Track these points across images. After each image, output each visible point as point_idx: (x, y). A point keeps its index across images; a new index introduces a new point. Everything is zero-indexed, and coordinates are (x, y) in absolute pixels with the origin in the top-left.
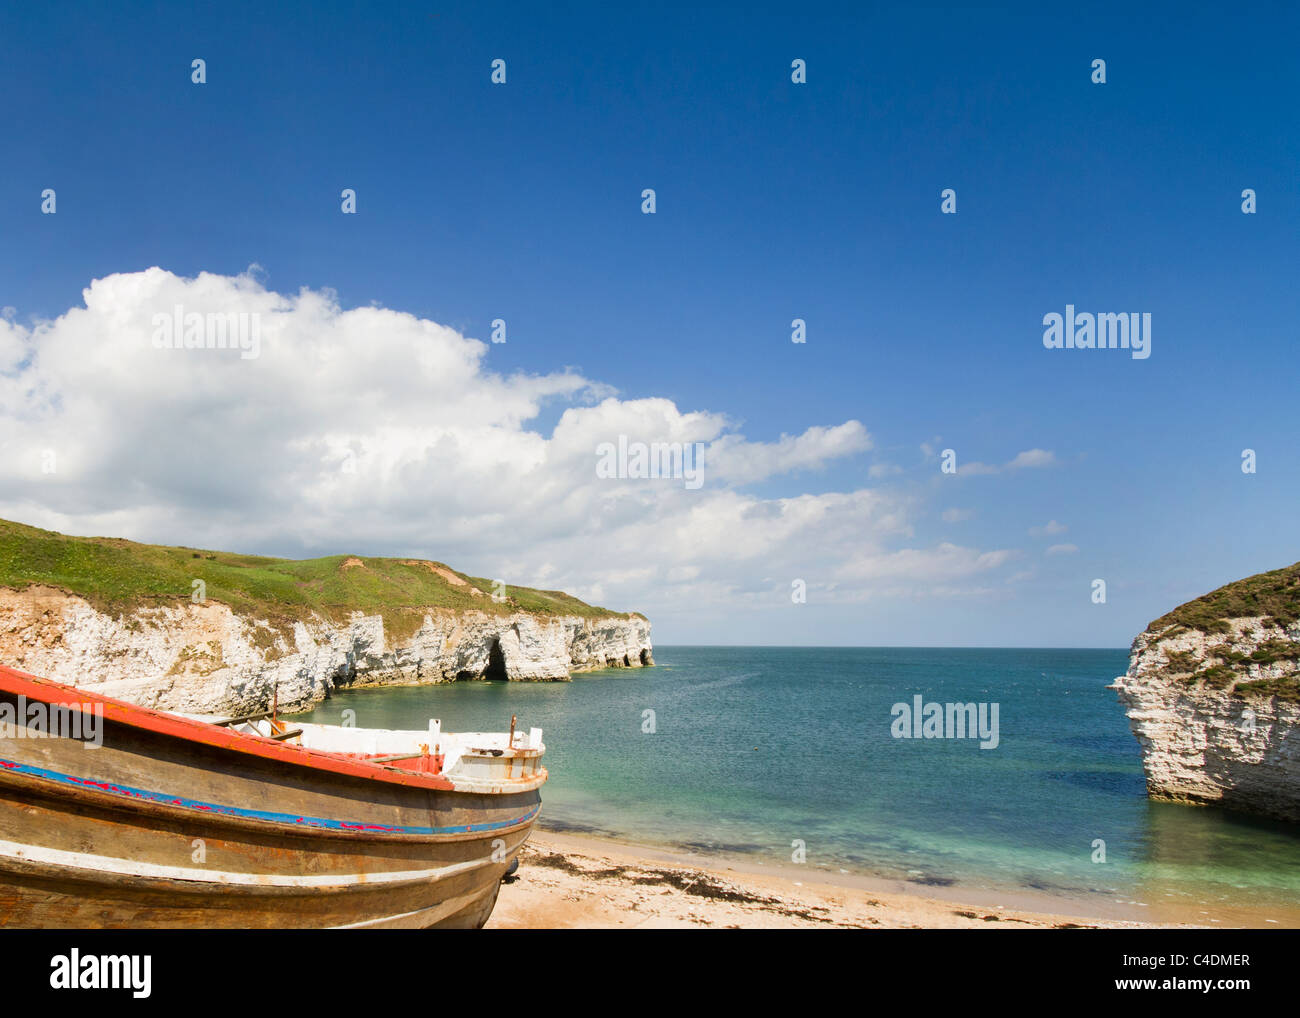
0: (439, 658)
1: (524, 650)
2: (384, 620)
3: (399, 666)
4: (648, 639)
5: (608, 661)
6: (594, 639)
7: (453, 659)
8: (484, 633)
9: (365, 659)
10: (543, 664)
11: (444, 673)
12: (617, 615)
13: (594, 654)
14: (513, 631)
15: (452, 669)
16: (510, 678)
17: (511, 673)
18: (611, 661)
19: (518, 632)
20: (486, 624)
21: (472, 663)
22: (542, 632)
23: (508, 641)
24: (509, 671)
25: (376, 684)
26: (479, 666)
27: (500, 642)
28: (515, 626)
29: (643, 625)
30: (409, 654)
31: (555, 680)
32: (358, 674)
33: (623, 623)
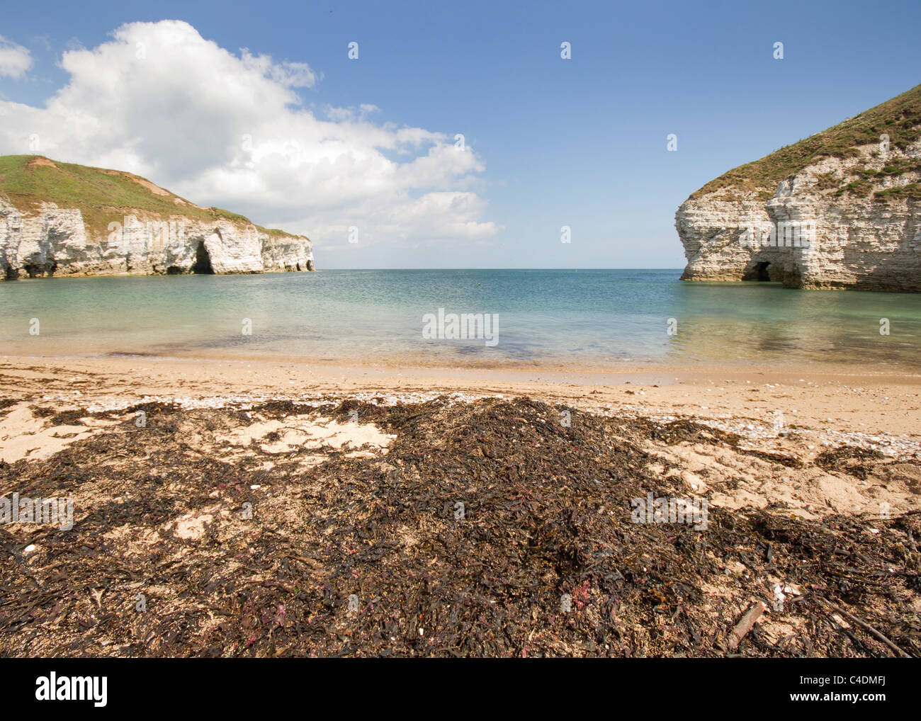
0: (149, 253)
1: (227, 249)
2: (83, 216)
3: (106, 258)
4: (311, 254)
5: (286, 267)
6: (276, 251)
7: (162, 255)
8: (190, 235)
9: (64, 250)
10: (243, 260)
11: (154, 267)
12: (290, 236)
13: (276, 262)
14: (216, 235)
15: (162, 264)
16: (215, 272)
17: (216, 268)
18: (288, 267)
19: (220, 236)
20: (191, 228)
21: (181, 259)
22: (240, 235)
23: (212, 243)
24: (214, 266)
25: (81, 274)
26: (189, 262)
27: (205, 243)
28: (217, 231)
29: (308, 244)
30: (116, 247)
31: (253, 272)
32: (59, 265)
33: (295, 241)
